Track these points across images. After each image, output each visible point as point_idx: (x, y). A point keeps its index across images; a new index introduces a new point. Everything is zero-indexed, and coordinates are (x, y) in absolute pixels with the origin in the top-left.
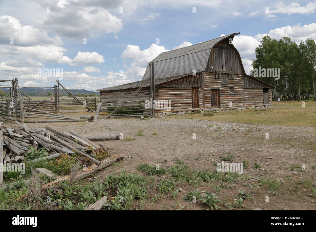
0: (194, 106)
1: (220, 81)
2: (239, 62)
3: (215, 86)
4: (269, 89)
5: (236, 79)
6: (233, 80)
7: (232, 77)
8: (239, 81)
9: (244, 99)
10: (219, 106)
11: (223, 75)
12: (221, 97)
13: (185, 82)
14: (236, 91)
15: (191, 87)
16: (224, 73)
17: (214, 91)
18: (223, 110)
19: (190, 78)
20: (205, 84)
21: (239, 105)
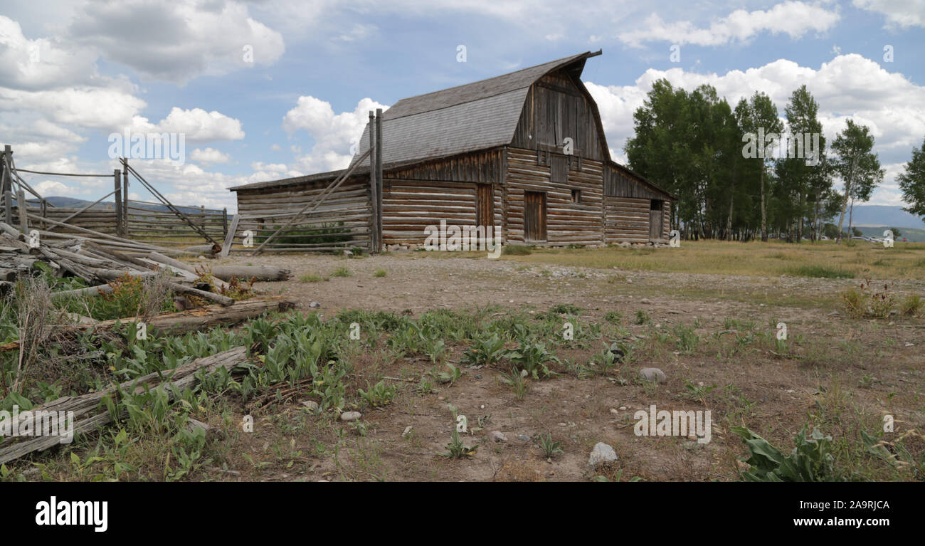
1: (549, 174)
2: (595, 129)
3: (536, 186)
4: (664, 201)
5: (587, 172)
6: (580, 171)
7: (578, 164)
8: (595, 176)
9: (605, 222)
10: (544, 236)
11: (556, 159)
12: (549, 213)
13: (459, 169)
14: (585, 201)
15: (475, 182)
16: (557, 152)
17: (533, 197)
18: (552, 247)
20: (510, 177)
21: (591, 237)
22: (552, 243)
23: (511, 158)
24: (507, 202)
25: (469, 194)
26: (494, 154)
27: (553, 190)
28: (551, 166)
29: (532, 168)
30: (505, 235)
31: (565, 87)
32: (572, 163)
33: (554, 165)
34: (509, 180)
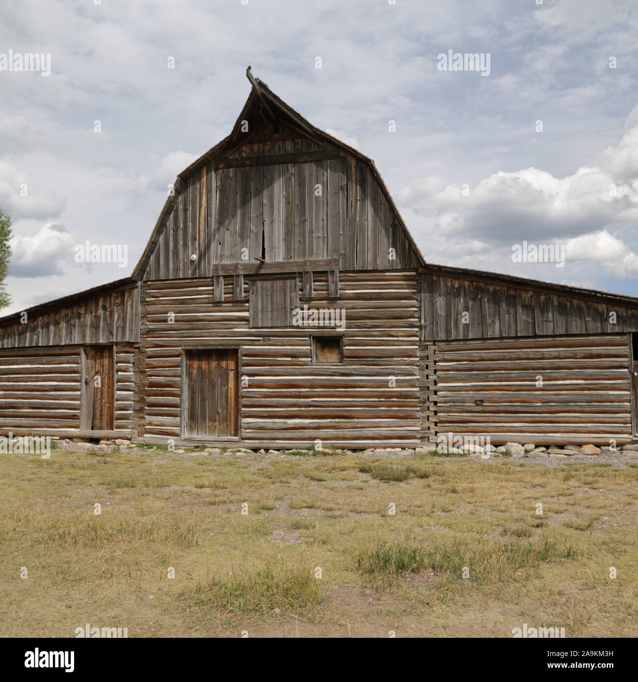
0: (101, 419)
1: (246, 314)
3: (212, 339)
7: (328, 285)
9: (433, 398)
11: (268, 284)
12: (247, 387)
13: (52, 328)
14: (356, 357)
16: (262, 271)
18: (256, 450)
19: (75, 311)
20: (149, 332)
21: (384, 431)
22: (256, 443)
23: (153, 299)
24: (145, 372)
25: (68, 363)
26: (117, 298)
27: (256, 343)
28: (251, 300)
29: (202, 309)
30: (139, 426)
31: (293, 152)
32: (308, 286)
33: (259, 296)
34: (149, 336)
